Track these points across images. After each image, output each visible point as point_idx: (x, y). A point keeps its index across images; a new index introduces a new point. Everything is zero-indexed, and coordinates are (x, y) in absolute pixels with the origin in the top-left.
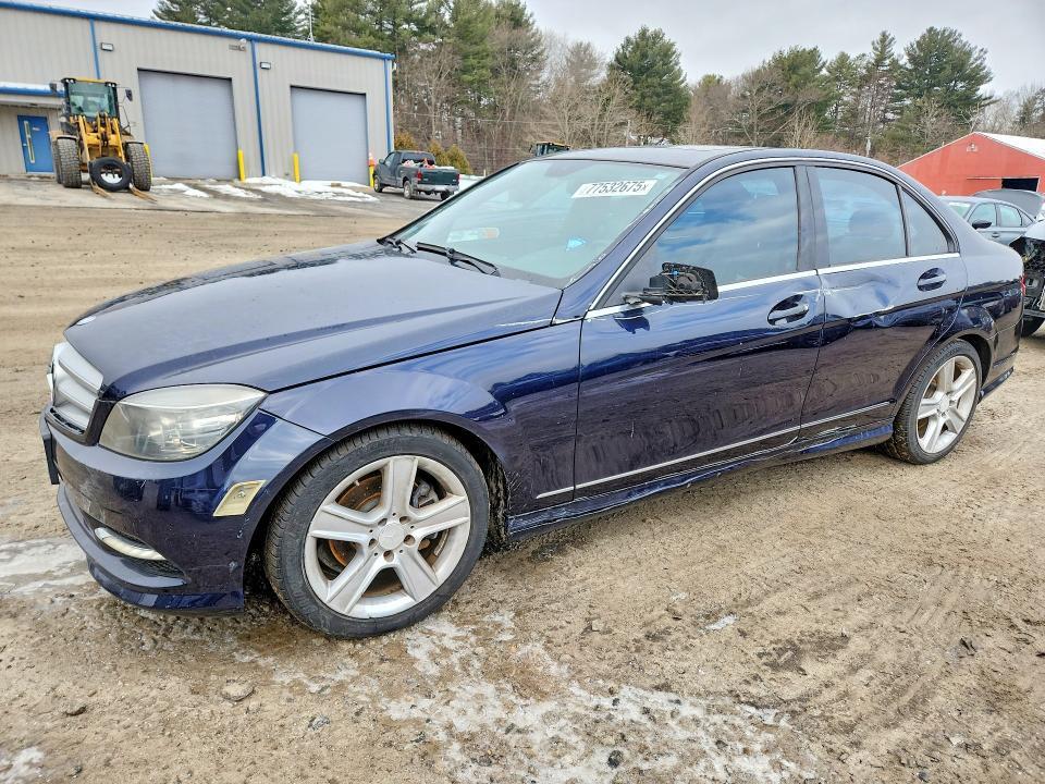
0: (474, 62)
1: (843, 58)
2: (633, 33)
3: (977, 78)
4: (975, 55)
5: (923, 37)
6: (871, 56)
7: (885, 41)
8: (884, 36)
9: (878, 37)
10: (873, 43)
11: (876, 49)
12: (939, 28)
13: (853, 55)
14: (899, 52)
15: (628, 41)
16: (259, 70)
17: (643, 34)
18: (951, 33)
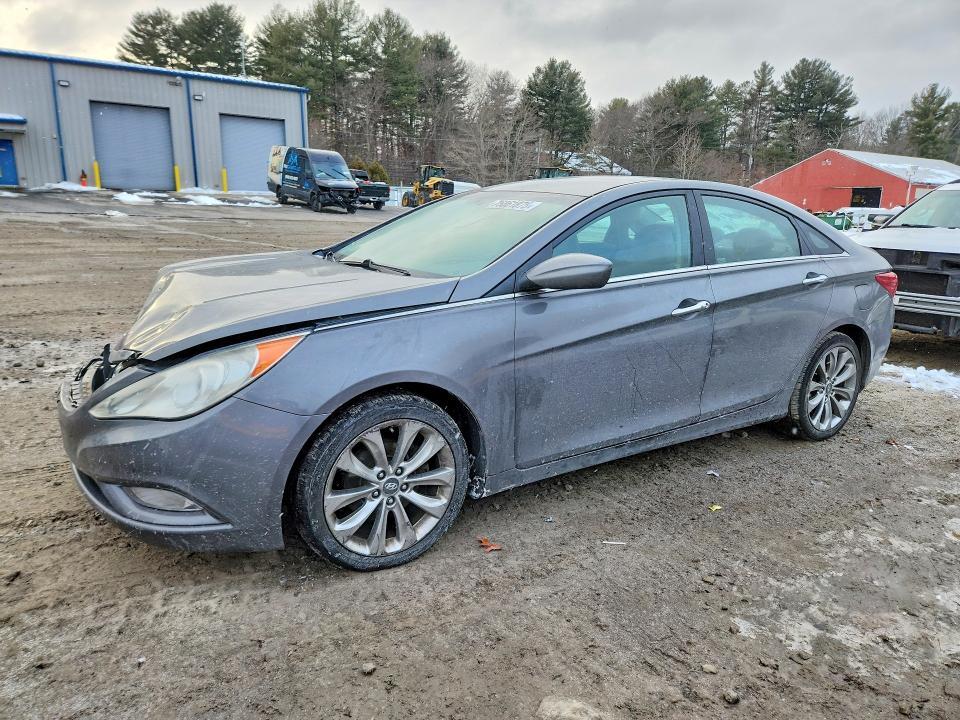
0: (403, 88)
1: (730, 85)
2: (543, 64)
3: (845, 102)
4: (843, 82)
5: (797, 67)
6: (754, 82)
7: (765, 70)
8: (764, 66)
9: (759, 67)
10: (755, 72)
11: (757, 77)
12: (810, 59)
13: (738, 82)
14: (777, 79)
15: (539, 70)
16: (192, 102)
17: (552, 65)
18: (821, 64)
